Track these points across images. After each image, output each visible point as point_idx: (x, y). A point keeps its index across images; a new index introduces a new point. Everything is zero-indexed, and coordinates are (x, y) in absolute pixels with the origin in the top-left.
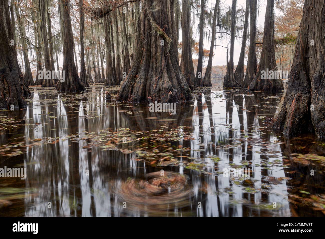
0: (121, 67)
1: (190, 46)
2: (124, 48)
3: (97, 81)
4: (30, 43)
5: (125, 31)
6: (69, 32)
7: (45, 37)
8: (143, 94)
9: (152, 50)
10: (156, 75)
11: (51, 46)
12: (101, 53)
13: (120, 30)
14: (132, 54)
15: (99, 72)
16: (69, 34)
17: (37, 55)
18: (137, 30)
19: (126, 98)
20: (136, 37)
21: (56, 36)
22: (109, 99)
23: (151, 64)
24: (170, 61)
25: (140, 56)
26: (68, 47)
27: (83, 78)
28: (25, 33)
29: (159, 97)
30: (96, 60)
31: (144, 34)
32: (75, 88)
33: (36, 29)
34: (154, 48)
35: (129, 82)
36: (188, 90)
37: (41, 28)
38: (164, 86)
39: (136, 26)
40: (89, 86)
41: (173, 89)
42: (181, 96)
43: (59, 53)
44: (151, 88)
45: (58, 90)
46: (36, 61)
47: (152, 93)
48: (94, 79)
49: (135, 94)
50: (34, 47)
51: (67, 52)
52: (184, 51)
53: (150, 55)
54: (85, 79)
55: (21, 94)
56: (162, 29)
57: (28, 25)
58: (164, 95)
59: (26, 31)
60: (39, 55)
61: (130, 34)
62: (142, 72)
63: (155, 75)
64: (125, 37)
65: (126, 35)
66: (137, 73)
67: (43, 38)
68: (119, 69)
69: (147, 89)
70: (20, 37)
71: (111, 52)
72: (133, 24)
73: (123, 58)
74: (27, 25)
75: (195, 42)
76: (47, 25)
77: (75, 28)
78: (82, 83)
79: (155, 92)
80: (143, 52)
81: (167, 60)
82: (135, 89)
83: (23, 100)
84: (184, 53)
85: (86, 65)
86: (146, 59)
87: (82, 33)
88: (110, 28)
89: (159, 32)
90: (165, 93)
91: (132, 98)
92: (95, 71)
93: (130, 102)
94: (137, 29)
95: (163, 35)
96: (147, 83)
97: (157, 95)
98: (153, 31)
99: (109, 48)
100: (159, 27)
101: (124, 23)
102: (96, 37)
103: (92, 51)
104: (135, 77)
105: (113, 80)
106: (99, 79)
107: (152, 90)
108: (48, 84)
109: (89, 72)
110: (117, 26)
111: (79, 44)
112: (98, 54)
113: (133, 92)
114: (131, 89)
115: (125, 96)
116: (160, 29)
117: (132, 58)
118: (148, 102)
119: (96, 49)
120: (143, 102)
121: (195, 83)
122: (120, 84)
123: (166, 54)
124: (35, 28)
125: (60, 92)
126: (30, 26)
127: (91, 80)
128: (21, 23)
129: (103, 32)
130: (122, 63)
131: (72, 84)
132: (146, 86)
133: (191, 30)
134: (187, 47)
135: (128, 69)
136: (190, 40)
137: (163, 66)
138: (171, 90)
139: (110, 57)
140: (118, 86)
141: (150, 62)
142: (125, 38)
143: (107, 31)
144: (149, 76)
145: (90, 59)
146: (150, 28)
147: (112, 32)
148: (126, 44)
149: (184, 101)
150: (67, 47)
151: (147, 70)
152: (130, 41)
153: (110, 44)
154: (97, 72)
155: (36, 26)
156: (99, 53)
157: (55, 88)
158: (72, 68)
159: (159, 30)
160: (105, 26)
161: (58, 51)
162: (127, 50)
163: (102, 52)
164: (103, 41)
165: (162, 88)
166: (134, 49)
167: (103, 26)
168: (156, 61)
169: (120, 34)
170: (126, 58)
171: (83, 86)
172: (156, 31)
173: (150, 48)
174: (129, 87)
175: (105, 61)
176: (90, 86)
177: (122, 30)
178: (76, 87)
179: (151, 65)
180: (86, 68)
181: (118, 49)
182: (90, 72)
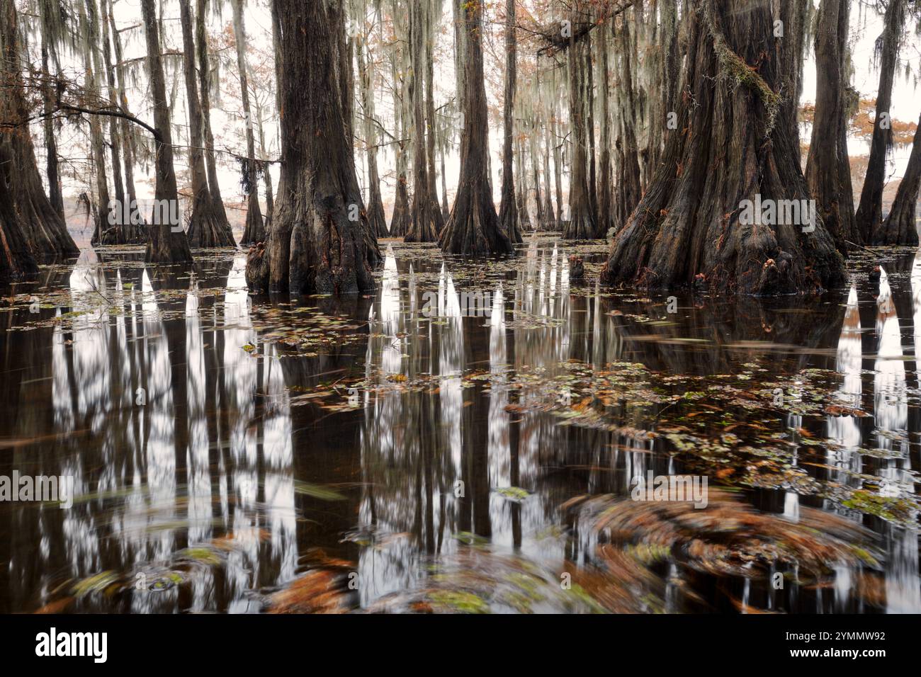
0: (612, 187)
1: (841, 113)
2: (623, 131)
3: (543, 226)
4: (382, 131)
5: (629, 81)
6: (477, 96)
7: (418, 113)
8: (682, 264)
9: (713, 134)
10: (725, 209)
11: (431, 135)
12: (557, 149)
13: (615, 78)
14: (646, 146)
15: (549, 201)
16: (478, 102)
17: (397, 160)
18: (667, 77)
19: (629, 276)
20: (661, 97)
21: (443, 109)
22: (578, 278)
23: (710, 174)
24: (772, 164)
25: (674, 152)
26: (474, 136)
27: (507, 219)
28: (373, 108)
29: (733, 275)
30: (541, 167)
31: (692, 86)
32: (487, 245)
33: (399, 93)
34: (720, 127)
35: (641, 230)
36: (832, 256)
37: (411, 91)
38: (748, 242)
39: (663, 64)
40: (521, 241)
41: (778, 253)
42: (805, 275)
43: (448, 152)
44: (707, 247)
45: (444, 251)
46: (395, 174)
47: (709, 262)
48: (533, 221)
49: (655, 265)
50: (392, 139)
51: (470, 150)
52: (820, 131)
53: (709, 147)
54: (513, 221)
55: (364, 258)
56: (752, 66)
57: (382, 85)
58: (747, 270)
59: (375, 100)
60: (402, 160)
61: (642, 91)
62: (679, 202)
63: (721, 209)
64: (628, 98)
65: (631, 93)
66: (665, 201)
67: (414, 117)
68: (607, 192)
69: (693, 251)
70: (363, 117)
71: (584, 144)
72: (653, 59)
73: (618, 161)
74: (380, 87)
75: (861, 99)
76: (424, 82)
77: (491, 83)
78: (505, 232)
79: (718, 260)
80: (684, 142)
81: (762, 162)
82: (657, 249)
83: (367, 273)
84: (821, 139)
85: (515, 183)
86: (695, 160)
87: (510, 97)
88: (586, 75)
89: (741, 75)
90: (751, 263)
91: (647, 277)
92: (538, 199)
93: (640, 289)
94: (667, 73)
95: (754, 84)
96: (695, 233)
97: (726, 268)
98: (722, 75)
99: (579, 133)
100: (739, 62)
101: (627, 60)
102: (544, 104)
103: (533, 142)
104: (658, 214)
105: (587, 224)
106: (549, 220)
107: (709, 254)
108: (419, 235)
109: (522, 202)
110: (606, 70)
111: (498, 126)
112: (548, 150)
113: (651, 259)
114: (643, 249)
115: (627, 269)
116: (744, 65)
117: (646, 160)
118: (696, 288)
119: (544, 139)
120: (680, 289)
121: (853, 232)
122: (608, 235)
123: (759, 142)
124: (396, 93)
125: (450, 254)
126: (384, 89)
127: (526, 224)
128: (366, 82)
129: (565, 90)
130: (614, 175)
131: (479, 234)
132: (690, 240)
133: (849, 59)
134: (832, 117)
135: (631, 193)
136: (845, 93)
137: (748, 181)
138: (772, 253)
139: (581, 157)
140: (600, 240)
141: (705, 171)
142: (626, 102)
143: (576, 86)
144: (702, 212)
145: (526, 167)
146: (713, 66)
147: (590, 87)
148: (629, 118)
149: (814, 291)
150: (471, 136)
151: (695, 195)
152: (642, 110)
153: (583, 122)
154: (543, 202)
155: (399, 86)
156: (551, 147)
157: (435, 244)
158: (482, 192)
159: (741, 69)
160: (571, 71)
161: (447, 147)
162: (631, 135)
163: (560, 147)
164: (565, 114)
165: (744, 248)
166: (652, 134)
167: (566, 73)
168: (727, 165)
169: (613, 91)
170: (628, 161)
171: (507, 240)
172: (731, 73)
173: (710, 126)
174: (639, 243)
175: (567, 169)
176: (523, 239)
177: (618, 78)
178: (490, 243)
179: (708, 178)
180: (516, 191)
181: (605, 136)
182: (525, 200)
